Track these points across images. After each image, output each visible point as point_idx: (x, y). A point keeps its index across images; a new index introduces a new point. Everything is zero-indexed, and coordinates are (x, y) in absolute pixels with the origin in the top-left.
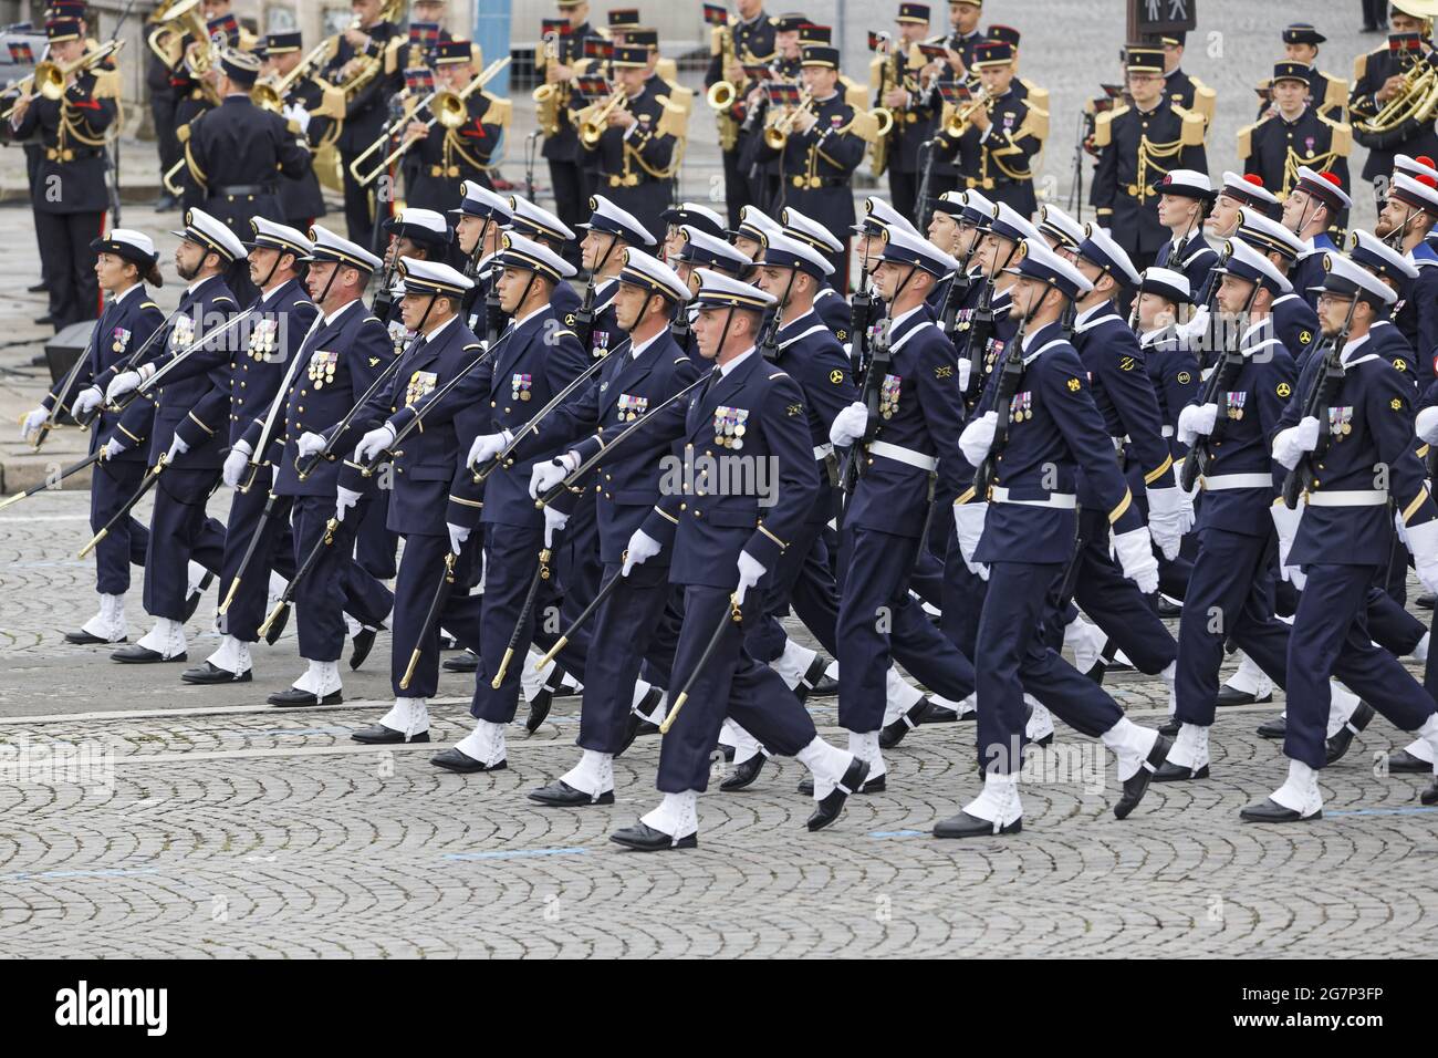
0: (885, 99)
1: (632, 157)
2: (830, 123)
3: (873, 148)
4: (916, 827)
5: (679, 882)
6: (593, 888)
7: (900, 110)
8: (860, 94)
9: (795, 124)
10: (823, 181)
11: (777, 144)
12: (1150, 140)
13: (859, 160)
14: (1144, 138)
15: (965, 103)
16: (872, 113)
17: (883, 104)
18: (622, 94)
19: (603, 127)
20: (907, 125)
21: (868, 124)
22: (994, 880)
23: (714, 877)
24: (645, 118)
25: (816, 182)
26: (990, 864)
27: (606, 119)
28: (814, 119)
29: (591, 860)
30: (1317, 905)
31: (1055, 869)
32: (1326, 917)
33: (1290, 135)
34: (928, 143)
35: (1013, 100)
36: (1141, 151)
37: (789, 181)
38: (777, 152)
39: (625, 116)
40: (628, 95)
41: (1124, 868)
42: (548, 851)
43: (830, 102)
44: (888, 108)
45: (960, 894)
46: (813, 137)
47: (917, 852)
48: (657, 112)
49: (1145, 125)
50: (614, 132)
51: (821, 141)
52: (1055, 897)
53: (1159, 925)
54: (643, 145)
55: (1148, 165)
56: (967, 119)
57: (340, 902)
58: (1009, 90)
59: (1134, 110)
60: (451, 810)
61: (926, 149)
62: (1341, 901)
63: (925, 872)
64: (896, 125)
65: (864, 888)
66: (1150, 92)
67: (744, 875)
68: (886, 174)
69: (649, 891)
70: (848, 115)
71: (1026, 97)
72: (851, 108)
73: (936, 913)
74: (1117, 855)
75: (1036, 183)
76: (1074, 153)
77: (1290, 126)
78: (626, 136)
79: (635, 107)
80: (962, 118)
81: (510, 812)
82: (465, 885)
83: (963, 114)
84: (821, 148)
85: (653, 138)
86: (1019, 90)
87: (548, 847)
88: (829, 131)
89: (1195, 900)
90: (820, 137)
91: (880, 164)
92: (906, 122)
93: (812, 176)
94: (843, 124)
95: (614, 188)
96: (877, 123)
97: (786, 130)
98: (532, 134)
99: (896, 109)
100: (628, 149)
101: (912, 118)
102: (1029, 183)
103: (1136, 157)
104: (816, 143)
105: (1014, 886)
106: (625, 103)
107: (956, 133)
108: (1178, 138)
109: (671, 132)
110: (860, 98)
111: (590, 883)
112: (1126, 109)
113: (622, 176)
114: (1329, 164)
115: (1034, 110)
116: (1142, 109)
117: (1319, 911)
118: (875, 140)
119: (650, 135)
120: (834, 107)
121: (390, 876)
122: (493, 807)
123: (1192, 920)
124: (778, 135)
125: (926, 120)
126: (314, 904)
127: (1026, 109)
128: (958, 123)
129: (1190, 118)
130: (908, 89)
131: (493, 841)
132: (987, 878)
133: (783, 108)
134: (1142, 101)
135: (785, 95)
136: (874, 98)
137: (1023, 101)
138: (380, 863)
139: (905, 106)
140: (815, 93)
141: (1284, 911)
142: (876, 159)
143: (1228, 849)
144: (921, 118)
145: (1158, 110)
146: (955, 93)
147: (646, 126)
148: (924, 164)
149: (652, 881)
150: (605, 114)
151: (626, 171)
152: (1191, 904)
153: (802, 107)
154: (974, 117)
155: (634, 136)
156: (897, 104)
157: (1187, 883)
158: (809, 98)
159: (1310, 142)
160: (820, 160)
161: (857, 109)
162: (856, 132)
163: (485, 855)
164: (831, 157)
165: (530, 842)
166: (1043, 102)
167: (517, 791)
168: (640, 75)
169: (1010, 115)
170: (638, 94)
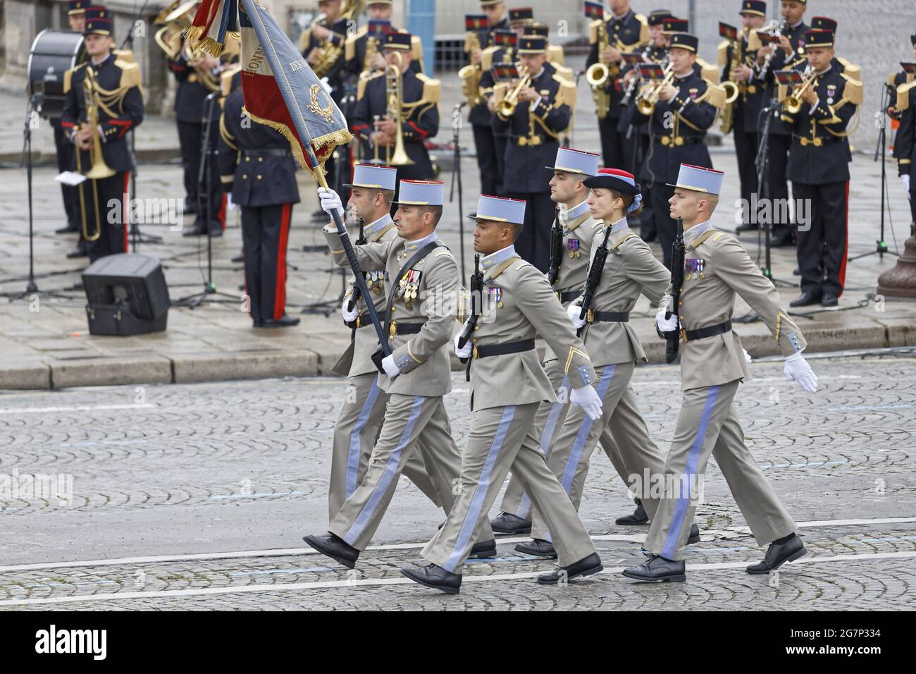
0: (732, 74)
1: (536, 123)
2: (689, 95)
3: (722, 113)
7: (744, 84)
8: (712, 71)
9: (661, 94)
10: (684, 140)
11: (647, 111)
13: (710, 123)
16: (721, 87)
17: (731, 78)
18: (527, 76)
19: (514, 102)
20: (748, 94)
21: (716, 94)
24: (545, 92)
25: (679, 141)
27: (518, 96)
28: (677, 91)
34: (766, 110)
35: (832, 75)
37: (658, 141)
38: (646, 117)
39: (531, 92)
40: (532, 75)
43: (688, 79)
44: (734, 81)
46: (674, 106)
48: (554, 87)
50: (524, 104)
51: (682, 109)
54: (546, 115)
58: (830, 67)
61: (765, 114)
64: (740, 95)
68: (732, 134)
70: (703, 87)
71: (843, 72)
72: (705, 82)
75: (850, 140)
78: (533, 108)
79: (537, 84)
84: (682, 114)
85: (554, 109)
86: (837, 67)
88: (688, 100)
90: (681, 105)
91: (728, 125)
92: (747, 92)
93: (675, 137)
94: (699, 95)
95: (521, 146)
96: (725, 94)
97: (653, 100)
98: (460, 105)
99: (740, 82)
100: (532, 117)
101: (752, 89)
102: (846, 138)
104: (678, 109)
106: (529, 82)
109: (567, 103)
110: (712, 75)
113: (528, 137)
115: (851, 81)
118: (724, 107)
119: (551, 107)
120: (692, 81)
124: (647, 104)
125: (762, 90)
127: (845, 81)
128: (794, 102)
130: (749, 67)
133: (651, 82)
135: (652, 72)
136: (721, 74)
137: (842, 75)
139: (747, 81)
140: (676, 70)
142: (725, 121)
144: (759, 90)
147: (546, 98)
148: (763, 125)
150: (517, 91)
151: (531, 133)
153: (665, 81)
155: (539, 107)
156: (742, 79)
158: (671, 73)
160: (682, 123)
161: (709, 82)
162: (711, 102)
164: (690, 121)
166: (855, 75)
168: (540, 60)
169: (832, 87)
170: (539, 74)
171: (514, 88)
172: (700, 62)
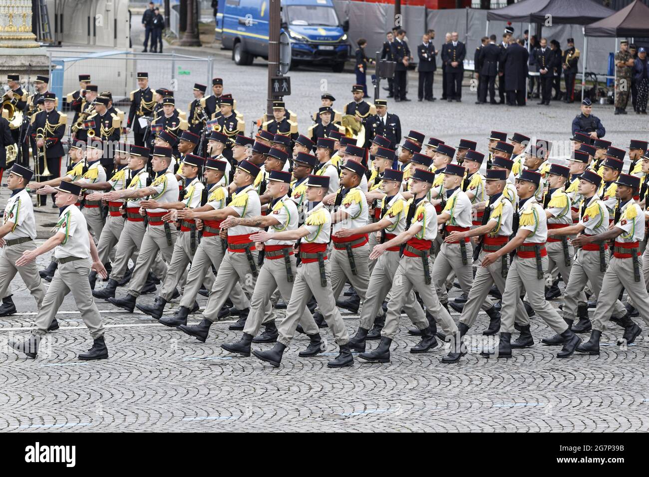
2: (172, 125)
5: (119, 374)
6: (90, 376)
12: (280, 131)
14: (278, 130)
22: (224, 374)
23: (131, 373)
24: (107, 122)
26: (222, 369)
29: (90, 367)
31: (244, 371)
32: (333, 388)
33: (325, 130)
35: (232, 118)
41: (267, 371)
42: (75, 364)
43: (172, 117)
45: (213, 379)
47: (199, 365)
48: (111, 120)
49: (278, 126)
52: (244, 380)
53: (278, 390)
57: (5, 380)
58: (231, 114)
59: (275, 121)
62: (338, 382)
63: (201, 372)
65: (181, 377)
66: (279, 116)
67: (141, 372)
69: (109, 377)
72: (179, 119)
73: (205, 385)
77: (325, 128)
81: (63, 350)
82: (47, 375)
89: (290, 382)
105: (230, 376)
108: (289, 131)
112: (272, 121)
116: (278, 121)
117: (331, 385)
121: (22, 372)
122: (57, 349)
123: (289, 388)
127: (237, 121)
129: (294, 124)
131: (57, 360)
132: (221, 374)
134: (278, 119)
137: (236, 118)
138: (19, 367)
141: (320, 386)
143: (301, 365)
145: (283, 121)
147: (107, 125)
149: (110, 374)
157: (287, 376)
161: (181, 120)
162: (181, 128)
163: (54, 365)
165: (69, 361)
167: (65, 344)
169: (232, 123)
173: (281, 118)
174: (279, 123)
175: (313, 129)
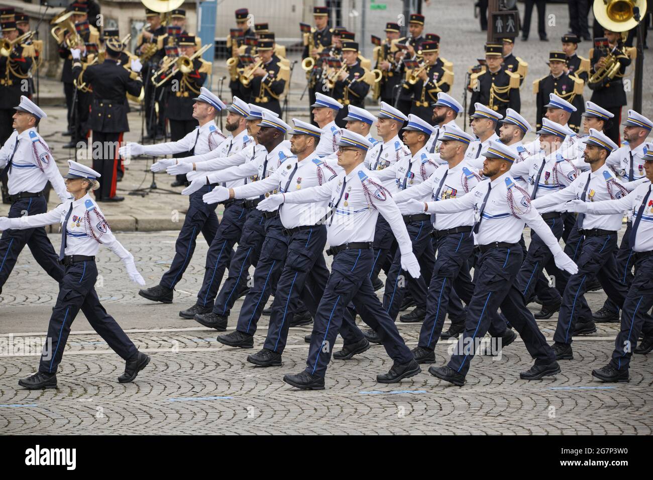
0: (380, 65)
1: (266, 90)
2: (354, 77)
4: (381, 389)
5: (273, 413)
6: (235, 415)
7: (385, 71)
8: (367, 63)
9: (339, 77)
10: (351, 102)
12: (496, 85)
14: (493, 85)
15: (416, 69)
16: (373, 73)
17: (378, 68)
20: (389, 77)
21: (371, 77)
22: (414, 414)
23: (289, 410)
24: (272, 72)
25: (347, 102)
26: (412, 407)
27: (253, 74)
28: (348, 75)
29: (235, 402)
30: (558, 429)
31: (441, 410)
33: (556, 84)
34: (397, 86)
35: (437, 67)
36: (491, 90)
39: (263, 72)
40: (264, 62)
41: (472, 410)
42: (215, 398)
43: (354, 67)
44: (380, 69)
45: (398, 420)
46: (346, 83)
47: (380, 401)
48: (277, 69)
49: (493, 79)
50: (257, 78)
51: (350, 85)
52: (441, 422)
54: (270, 84)
55: (494, 97)
56: (417, 76)
57: (120, 420)
58: (436, 63)
59: (488, 72)
60: (173, 379)
62: (570, 427)
63: (383, 410)
64: (383, 78)
65: (356, 416)
67: (303, 410)
68: (380, 99)
69: (260, 416)
70: (362, 72)
71: (443, 66)
72: (363, 70)
73: (388, 428)
74: (469, 404)
76: (464, 91)
77: (556, 80)
78: (263, 80)
79: (267, 67)
80: (415, 76)
81: (199, 380)
82: (177, 412)
83: (416, 74)
84: (350, 88)
85: (275, 81)
86: (440, 63)
87: (216, 396)
88: (354, 80)
89: (503, 425)
90: (349, 83)
92: (388, 76)
93: (345, 100)
94: (360, 77)
95: (257, 103)
96: (375, 77)
98: (221, 79)
100: (264, 85)
101: (391, 74)
103: (489, 93)
104: (348, 85)
105: (422, 417)
106: (263, 66)
107: (412, 82)
108: (508, 85)
109: (284, 79)
110: (368, 66)
111: (234, 412)
112: (485, 72)
113: (261, 98)
114: (573, 97)
115: (447, 72)
116: (492, 72)
117: (559, 431)
118: (374, 84)
119: (274, 79)
120: (356, 69)
121: (144, 409)
122: (192, 378)
126: (108, 420)
127: (443, 71)
128: (413, 78)
129: (514, 76)
130: (390, 62)
131: (191, 393)
132: (411, 413)
133: (333, 69)
134: (492, 69)
135: (334, 64)
136: (374, 65)
137: (442, 68)
138: (139, 402)
139: (388, 69)
140: (348, 62)
141: (544, 431)
142: (375, 93)
143: (519, 403)
144: (395, 74)
145: (499, 72)
146: (412, 64)
147: (272, 76)
149: (261, 412)
150: (252, 71)
151: (263, 96)
152: (502, 427)
153: (341, 69)
154: (421, 75)
155: (266, 80)
156: (384, 68)
157: (500, 417)
158: (345, 65)
159: (564, 87)
160: (350, 93)
161: (366, 70)
162: (366, 81)
163: (187, 399)
164: (354, 92)
165: (208, 394)
166: (450, 68)
167: (203, 371)
168: (270, 54)
169: (436, 74)
170: (269, 62)
171: (252, 69)
172: (361, 57)
173: (496, 67)
174: (494, 75)
175: (540, 83)
